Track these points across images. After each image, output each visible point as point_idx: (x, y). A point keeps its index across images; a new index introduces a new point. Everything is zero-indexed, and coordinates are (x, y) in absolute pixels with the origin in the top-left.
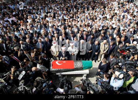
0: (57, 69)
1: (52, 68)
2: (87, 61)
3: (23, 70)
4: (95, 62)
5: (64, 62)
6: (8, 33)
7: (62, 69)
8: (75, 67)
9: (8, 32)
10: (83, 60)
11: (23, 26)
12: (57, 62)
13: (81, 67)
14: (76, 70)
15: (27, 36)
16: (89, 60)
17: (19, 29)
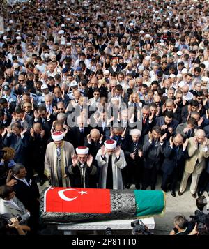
0: (62, 214)
1: (48, 210)
2: (149, 192)
4: (174, 195)
5: (82, 192)
7: (74, 213)
8: (113, 209)
10: (138, 188)
12: (61, 194)
13: (132, 210)
16: (153, 188)
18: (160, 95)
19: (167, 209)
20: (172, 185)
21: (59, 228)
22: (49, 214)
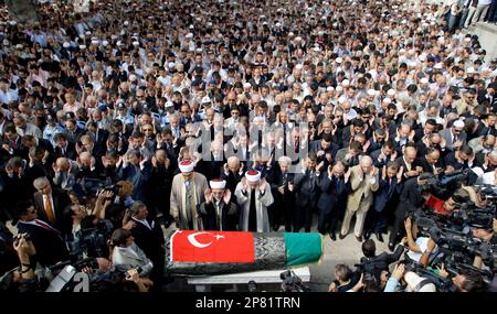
0: (193, 264)
1: (175, 259)
2: (302, 235)
3: (68, 264)
4: (334, 238)
5: (218, 237)
6: (17, 128)
8: (257, 256)
9: (19, 124)
10: (288, 230)
11: (72, 103)
12: (191, 238)
13: (281, 258)
14: (261, 269)
15: (84, 140)
16: (308, 230)
17: (59, 114)
18: (315, 113)
19: (325, 257)
20: (331, 226)
21: (189, 282)
22: (177, 265)
